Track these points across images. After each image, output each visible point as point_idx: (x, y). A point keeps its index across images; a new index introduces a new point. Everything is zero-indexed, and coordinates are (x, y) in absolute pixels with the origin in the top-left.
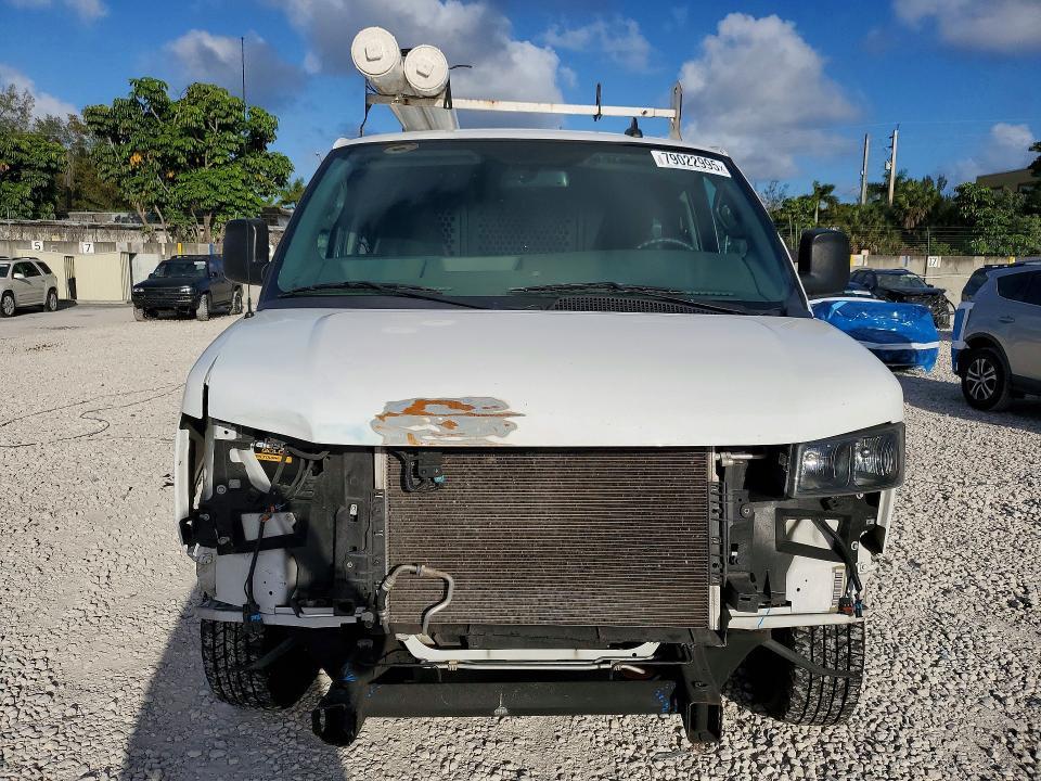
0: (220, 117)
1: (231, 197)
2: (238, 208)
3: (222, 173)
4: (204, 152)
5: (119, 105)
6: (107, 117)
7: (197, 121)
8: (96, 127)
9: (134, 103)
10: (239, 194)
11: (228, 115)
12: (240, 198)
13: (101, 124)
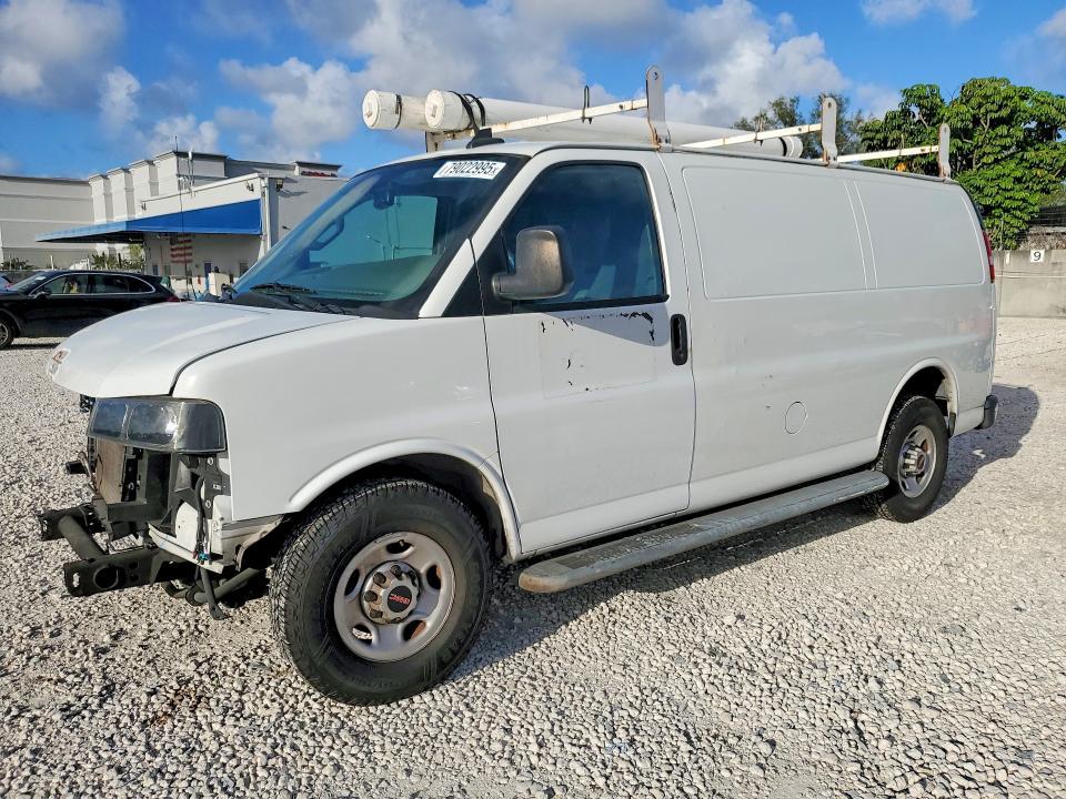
0: (991, 111)
1: (999, 198)
2: (1006, 210)
3: (990, 173)
4: (972, 152)
5: (891, 117)
6: (878, 131)
7: (962, 121)
8: (867, 143)
9: (906, 113)
10: (1008, 194)
11: (1000, 107)
12: (1010, 198)
13: (872, 139)
